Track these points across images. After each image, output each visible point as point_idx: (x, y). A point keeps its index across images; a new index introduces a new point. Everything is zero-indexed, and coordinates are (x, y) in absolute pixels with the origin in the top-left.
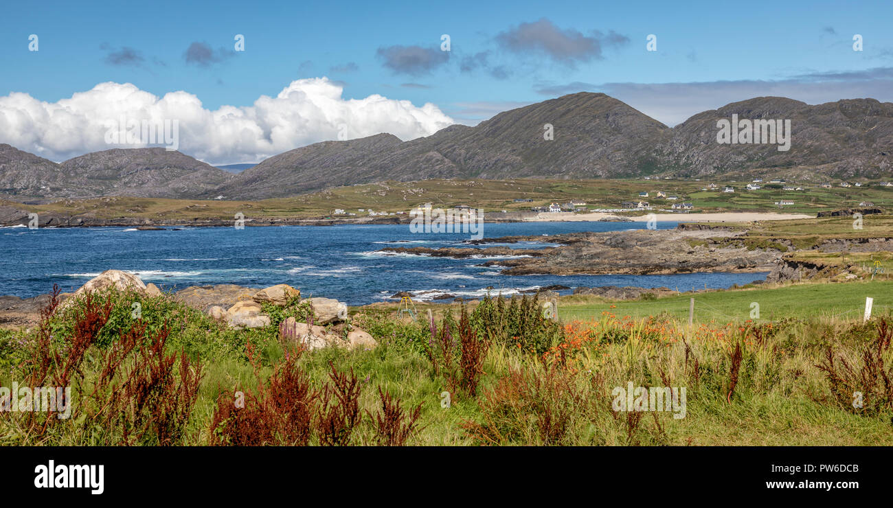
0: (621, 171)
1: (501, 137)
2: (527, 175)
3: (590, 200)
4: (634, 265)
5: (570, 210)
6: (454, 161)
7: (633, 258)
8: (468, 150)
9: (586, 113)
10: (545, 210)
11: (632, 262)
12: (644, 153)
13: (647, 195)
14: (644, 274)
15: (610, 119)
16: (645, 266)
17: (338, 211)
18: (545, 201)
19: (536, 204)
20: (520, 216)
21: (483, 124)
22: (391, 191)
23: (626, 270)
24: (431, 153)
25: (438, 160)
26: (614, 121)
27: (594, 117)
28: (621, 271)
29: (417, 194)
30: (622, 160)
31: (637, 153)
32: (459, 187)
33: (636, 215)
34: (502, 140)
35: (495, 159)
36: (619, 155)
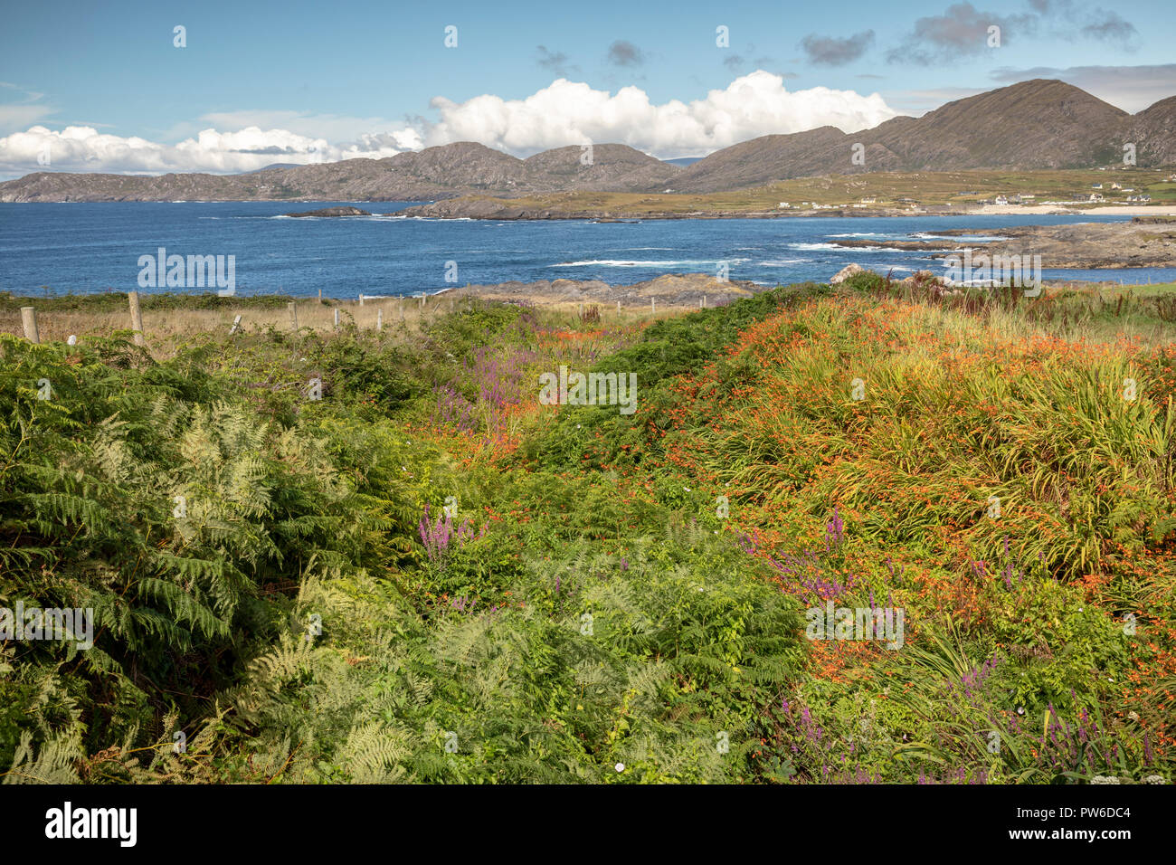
0: (1074, 161)
1: (946, 128)
2: (973, 167)
3: (1038, 192)
4: (1082, 259)
5: (1017, 203)
6: (897, 153)
7: (1082, 252)
8: (912, 142)
9: (1040, 102)
10: (991, 203)
11: (1080, 256)
12: (1100, 142)
13: (1101, 187)
14: (1092, 268)
15: (1065, 107)
16: (1095, 260)
17: (783, 205)
18: (991, 194)
19: (982, 197)
20: (965, 209)
21: (929, 114)
22: (834, 185)
23: (1074, 264)
24: (874, 146)
25: (880, 153)
26: (1069, 109)
27: (1048, 105)
28: (1069, 265)
29: (860, 187)
30: (1076, 150)
31: (1092, 142)
32: (902, 180)
33: (1088, 208)
34: (949, 131)
35: (938, 151)
36: (1072, 145)
